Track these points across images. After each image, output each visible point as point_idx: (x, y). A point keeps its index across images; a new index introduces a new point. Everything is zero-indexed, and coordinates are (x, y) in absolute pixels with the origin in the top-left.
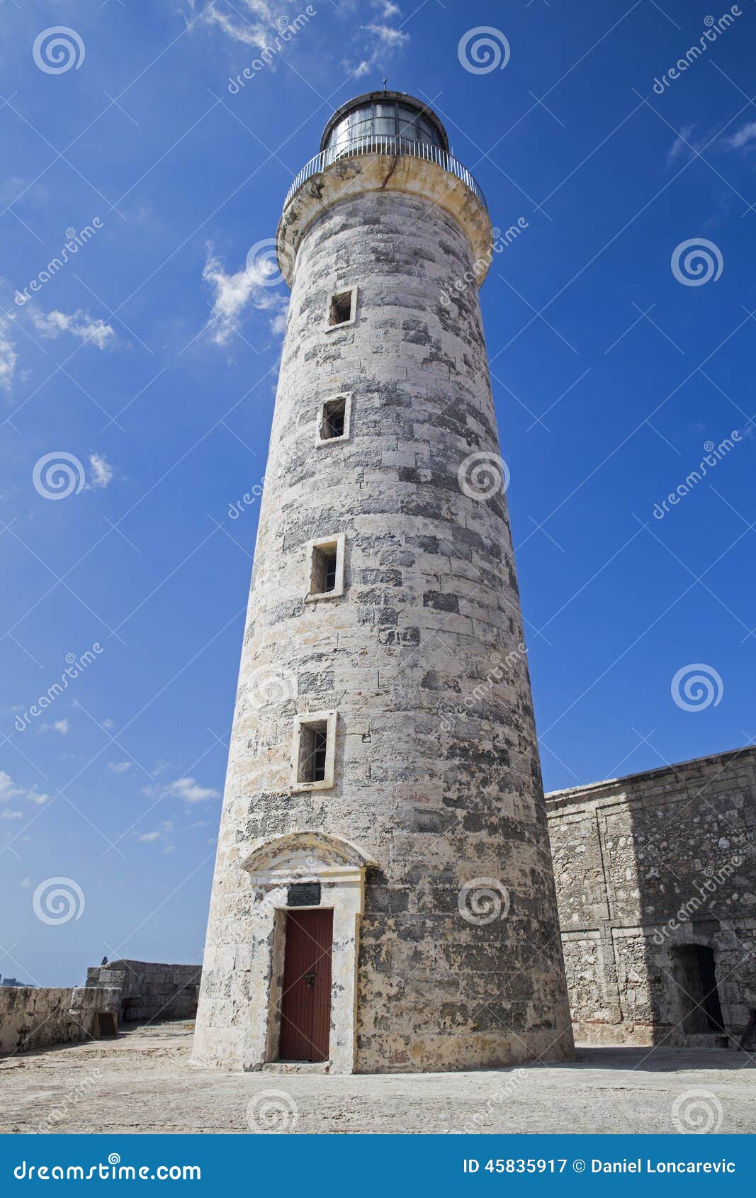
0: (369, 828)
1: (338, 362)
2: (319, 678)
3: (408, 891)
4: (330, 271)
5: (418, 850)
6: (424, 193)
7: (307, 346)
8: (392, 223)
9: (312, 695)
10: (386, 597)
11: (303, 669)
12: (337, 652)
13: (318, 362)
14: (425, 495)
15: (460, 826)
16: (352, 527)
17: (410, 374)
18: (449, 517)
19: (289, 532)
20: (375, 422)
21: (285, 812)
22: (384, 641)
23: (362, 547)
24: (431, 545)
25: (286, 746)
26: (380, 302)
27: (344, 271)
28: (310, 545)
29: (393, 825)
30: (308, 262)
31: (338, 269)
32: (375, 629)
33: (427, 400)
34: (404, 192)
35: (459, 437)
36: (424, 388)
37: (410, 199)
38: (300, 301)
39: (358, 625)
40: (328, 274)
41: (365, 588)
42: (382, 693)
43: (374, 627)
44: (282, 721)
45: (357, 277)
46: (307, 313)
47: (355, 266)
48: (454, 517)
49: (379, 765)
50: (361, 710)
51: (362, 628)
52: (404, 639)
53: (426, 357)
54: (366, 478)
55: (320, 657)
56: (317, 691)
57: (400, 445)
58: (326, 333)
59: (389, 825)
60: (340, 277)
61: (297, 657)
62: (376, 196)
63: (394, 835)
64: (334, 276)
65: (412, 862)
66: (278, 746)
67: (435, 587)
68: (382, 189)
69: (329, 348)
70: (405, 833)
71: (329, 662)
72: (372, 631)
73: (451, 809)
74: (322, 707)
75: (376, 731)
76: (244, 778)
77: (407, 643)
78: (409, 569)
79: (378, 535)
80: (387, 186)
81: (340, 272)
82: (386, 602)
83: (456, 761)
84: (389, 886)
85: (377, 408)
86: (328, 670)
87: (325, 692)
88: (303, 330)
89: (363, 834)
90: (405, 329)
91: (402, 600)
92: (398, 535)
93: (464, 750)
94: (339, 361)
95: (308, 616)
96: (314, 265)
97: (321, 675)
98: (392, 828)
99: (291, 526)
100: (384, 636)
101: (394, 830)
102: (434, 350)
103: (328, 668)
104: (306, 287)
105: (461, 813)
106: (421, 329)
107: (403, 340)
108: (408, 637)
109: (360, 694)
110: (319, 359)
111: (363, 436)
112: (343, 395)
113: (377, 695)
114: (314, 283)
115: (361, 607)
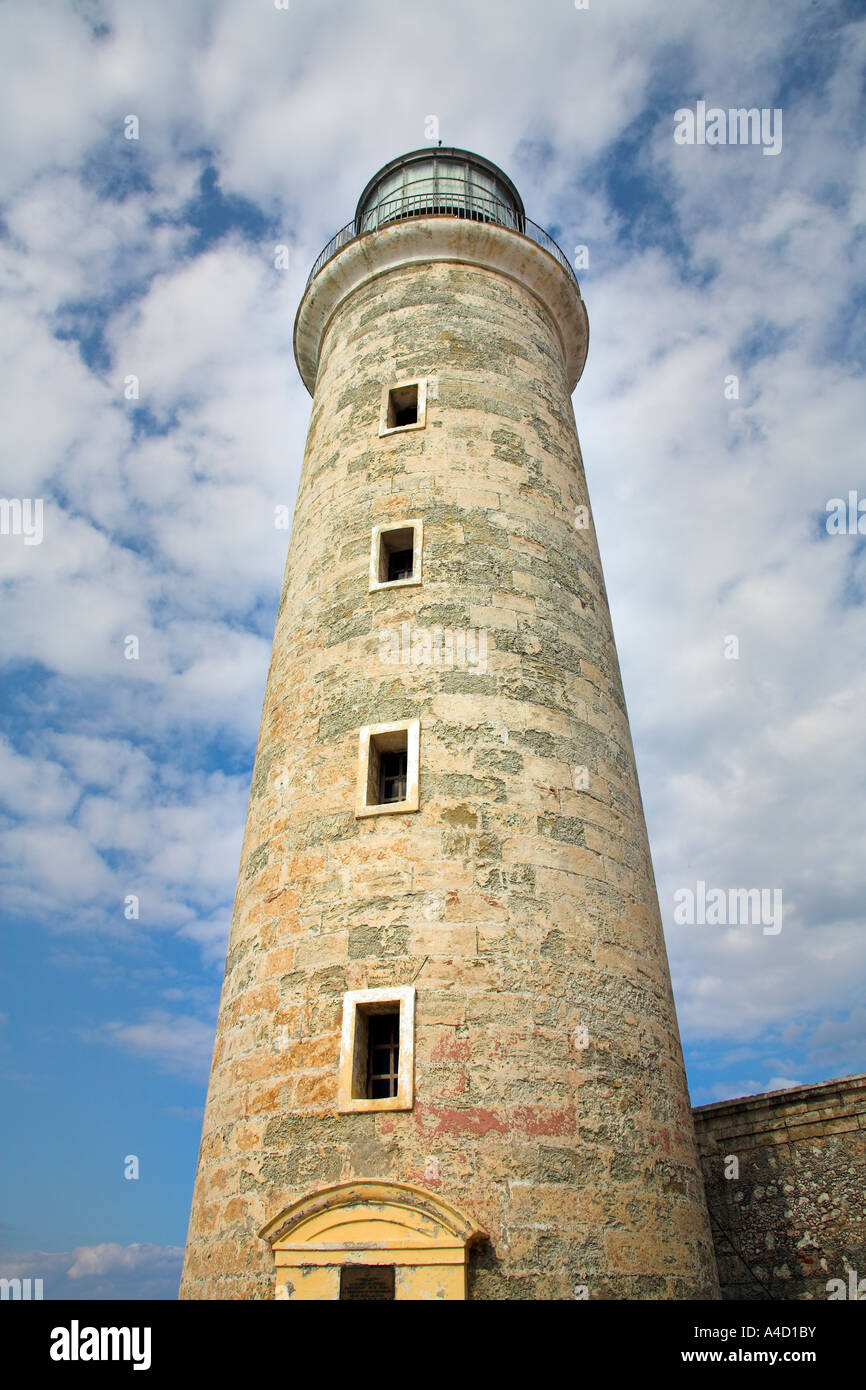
0: (470, 1175)
1: (400, 478)
2: (384, 934)
3: (535, 1279)
4: (384, 356)
5: (546, 1212)
7: (352, 453)
9: (372, 960)
10: (484, 817)
11: (356, 921)
12: (411, 898)
13: (369, 475)
14: (533, 673)
15: (605, 1174)
16: (430, 712)
17: (505, 502)
18: (564, 705)
19: (328, 713)
20: (459, 563)
21: (329, 1145)
22: (483, 884)
23: (446, 741)
24: (543, 742)
25: (331, 1040)
26: (459, 403)
27: (405, 358)
28: (365, 733)
29: (507, 1171)
30: (349, 343)
31: (397, 356)
32: (471, 865)
33: (528, 540)
35: (571, 596)
36: (524, 524)
38: (338, 393)
39: (445, 856)
40: (382, 360)
41: (451, 803)
42: (484, 962)
43: (467, 861)
44: (323, 1000)
45: (425, 368)
46: (349, 409)
47: (421, 353)
48: (572, 707)
49: (482, 1074)
50: (452, 987)
51: (450, 862)
52: (513, 882)
53: (524, 482)
55: (384, 902)
56: (382, 953)
57: (494, 598)
58: (381, 437)
59: (502, 1171)
60: (400, 366)
61: (346, 901)
63: (510, 1187)
64: (391, 363)
65: (540, 1231)
66: (314, 1039)
67: (553, 805)
69: (386, 457)
70: (527, 1183)
71: (398, 912)
72: (465, 867)
73: (591, 1146)
74: (390, 980)
75: (476, 1021)
76: (253, 1087)
77: (517, 888)
78: (516, 777)
79: (469, 725)
81: (400, 359)
82: (485, 824)
83: (594, 1071)
84: (507, 1272)
85: (461, 545)
86: (398, 923)
87: (395, 958)
88: (344, 431)
89: (461, 1185)
90: (495, 441)
91: (508, 823)
92: (496, 727)
93: (603, 1053)
94: (402, 475)
95: (365, 841)
96: (359, 349)
97: (387, 930)
98: (506, 1176)
99: (329, 703)
100: (483, 876)
101: (509, 1179)
102: (534, 475)
103: (397, 920)
104: (348, 375)
105: (605, 1151)
106: (516, 444)
107: (493, 455)
108: (519, 880)
109: (450, 963)
110: (371, 471)
111: (443, 581)
112: (410, 523)
113: (477, 964)
114: (360, 371)
115: (448, 831)
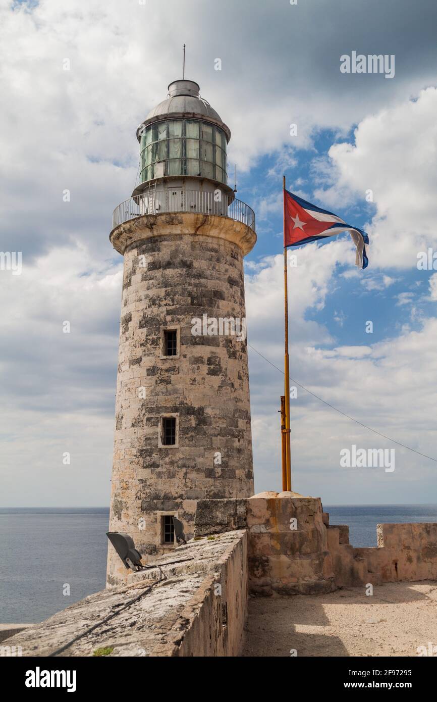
1: (169, 387)
6: (220, 236)
8: (200, 268)
16: (182, 507)
17: (212, 400)
33: (219, 418)
34: (208, 236)
35: (234, 439)
36: (218, 410)
37: (211, 243)
45: (179, 317)
47: (178, 306)
53: (220, 385)
54: (189, 476)
57: (206, 453)
62: (190, 240)
68: (195, 235)
69: (163, 372)
80: (198, 233)
90: (208, 364)
94: (170, 385)
102: (223, 378)
106: (217, 363)
107: (207, 374)
110: (157, 378)
111: (186, 446)
112: (174, 415)
